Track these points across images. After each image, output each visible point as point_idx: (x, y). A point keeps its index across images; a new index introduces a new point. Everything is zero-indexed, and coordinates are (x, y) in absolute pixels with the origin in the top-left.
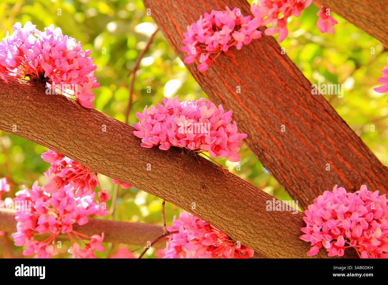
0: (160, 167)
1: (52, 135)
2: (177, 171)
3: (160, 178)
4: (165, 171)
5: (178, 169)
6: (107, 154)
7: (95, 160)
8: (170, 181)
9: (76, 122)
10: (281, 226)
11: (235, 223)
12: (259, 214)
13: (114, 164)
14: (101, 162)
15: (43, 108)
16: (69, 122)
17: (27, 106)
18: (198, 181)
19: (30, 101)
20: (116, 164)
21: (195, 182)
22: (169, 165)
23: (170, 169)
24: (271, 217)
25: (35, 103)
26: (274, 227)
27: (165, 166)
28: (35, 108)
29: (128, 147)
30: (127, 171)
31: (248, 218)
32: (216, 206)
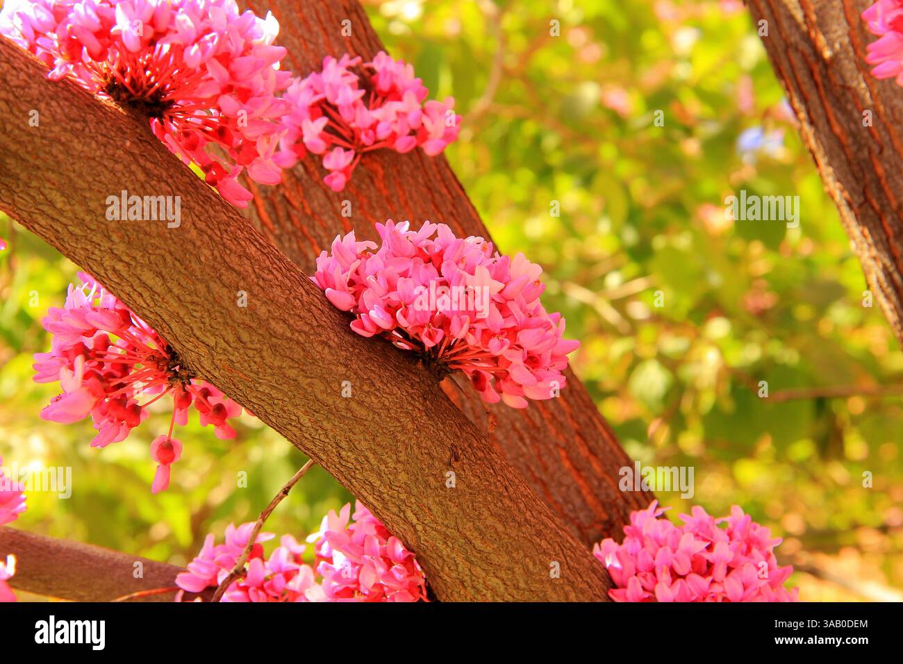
0: (378, 390)
1: (163, 256)
2: (410, 408)
3: (374, 418)
4: (387, 404)
5: (412, 402)
6: (273, 335)
7: (240, 346)
8: (392, 429)
9: (222, 234)
10: (577, 580)
11: (493, 557)
12: (543, 543)
13: (280, 364)
14: (251, 353)
15: (159, 181)
16: (210, 232)
17: (125, 167)
18: (448, 440)
19: (132, 154)
20: (284, 365)
21: (442, 442)
22: (396, 388)
23: (397, 398)
24: (562, 555)
25: (142, 161)
26: (565, 580)
27: (388, 390)
28: (141, 177)
29: (318, 326)
30: (306, 387)
31: (523, 550)
32: (468, 511)
